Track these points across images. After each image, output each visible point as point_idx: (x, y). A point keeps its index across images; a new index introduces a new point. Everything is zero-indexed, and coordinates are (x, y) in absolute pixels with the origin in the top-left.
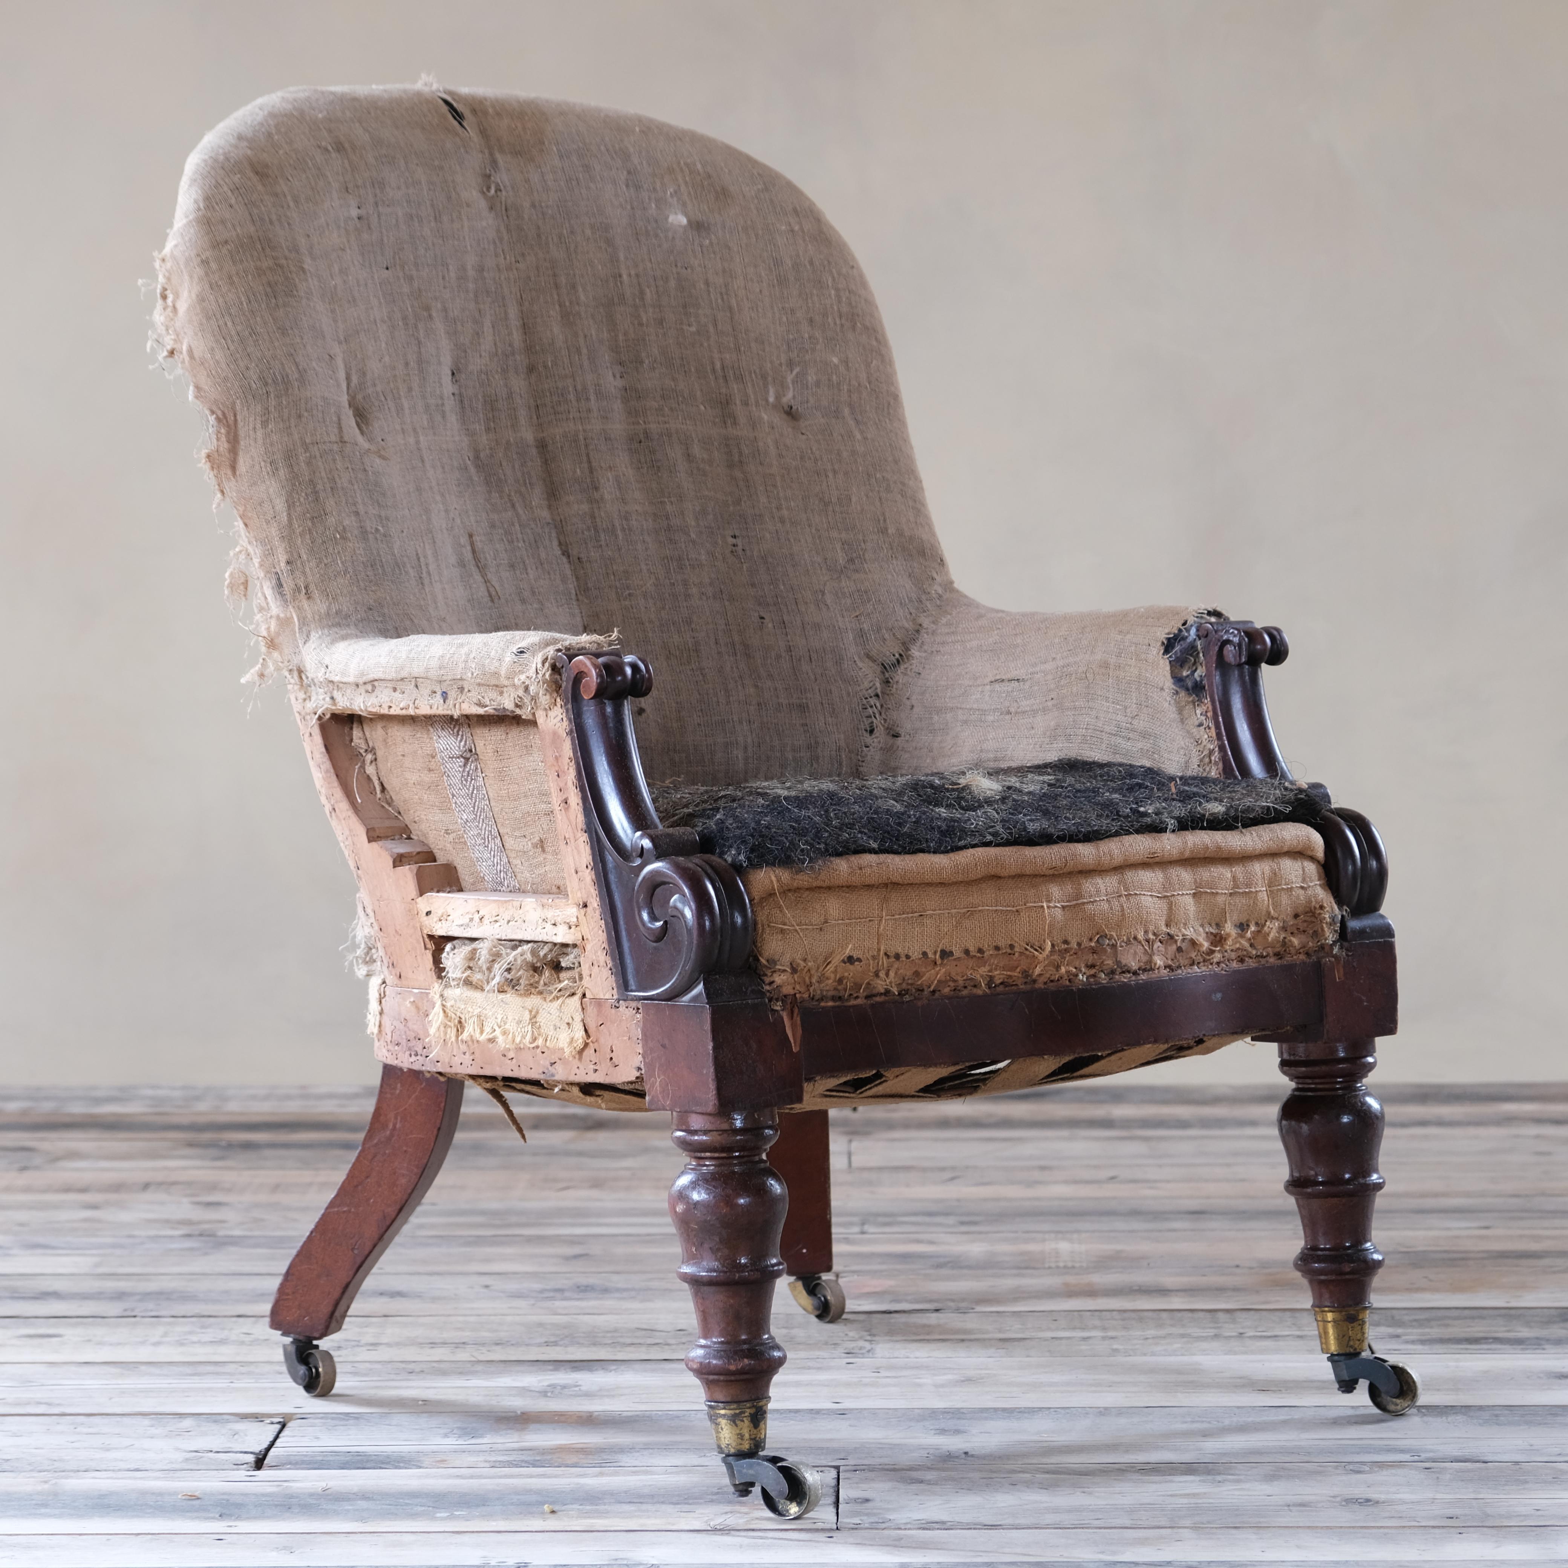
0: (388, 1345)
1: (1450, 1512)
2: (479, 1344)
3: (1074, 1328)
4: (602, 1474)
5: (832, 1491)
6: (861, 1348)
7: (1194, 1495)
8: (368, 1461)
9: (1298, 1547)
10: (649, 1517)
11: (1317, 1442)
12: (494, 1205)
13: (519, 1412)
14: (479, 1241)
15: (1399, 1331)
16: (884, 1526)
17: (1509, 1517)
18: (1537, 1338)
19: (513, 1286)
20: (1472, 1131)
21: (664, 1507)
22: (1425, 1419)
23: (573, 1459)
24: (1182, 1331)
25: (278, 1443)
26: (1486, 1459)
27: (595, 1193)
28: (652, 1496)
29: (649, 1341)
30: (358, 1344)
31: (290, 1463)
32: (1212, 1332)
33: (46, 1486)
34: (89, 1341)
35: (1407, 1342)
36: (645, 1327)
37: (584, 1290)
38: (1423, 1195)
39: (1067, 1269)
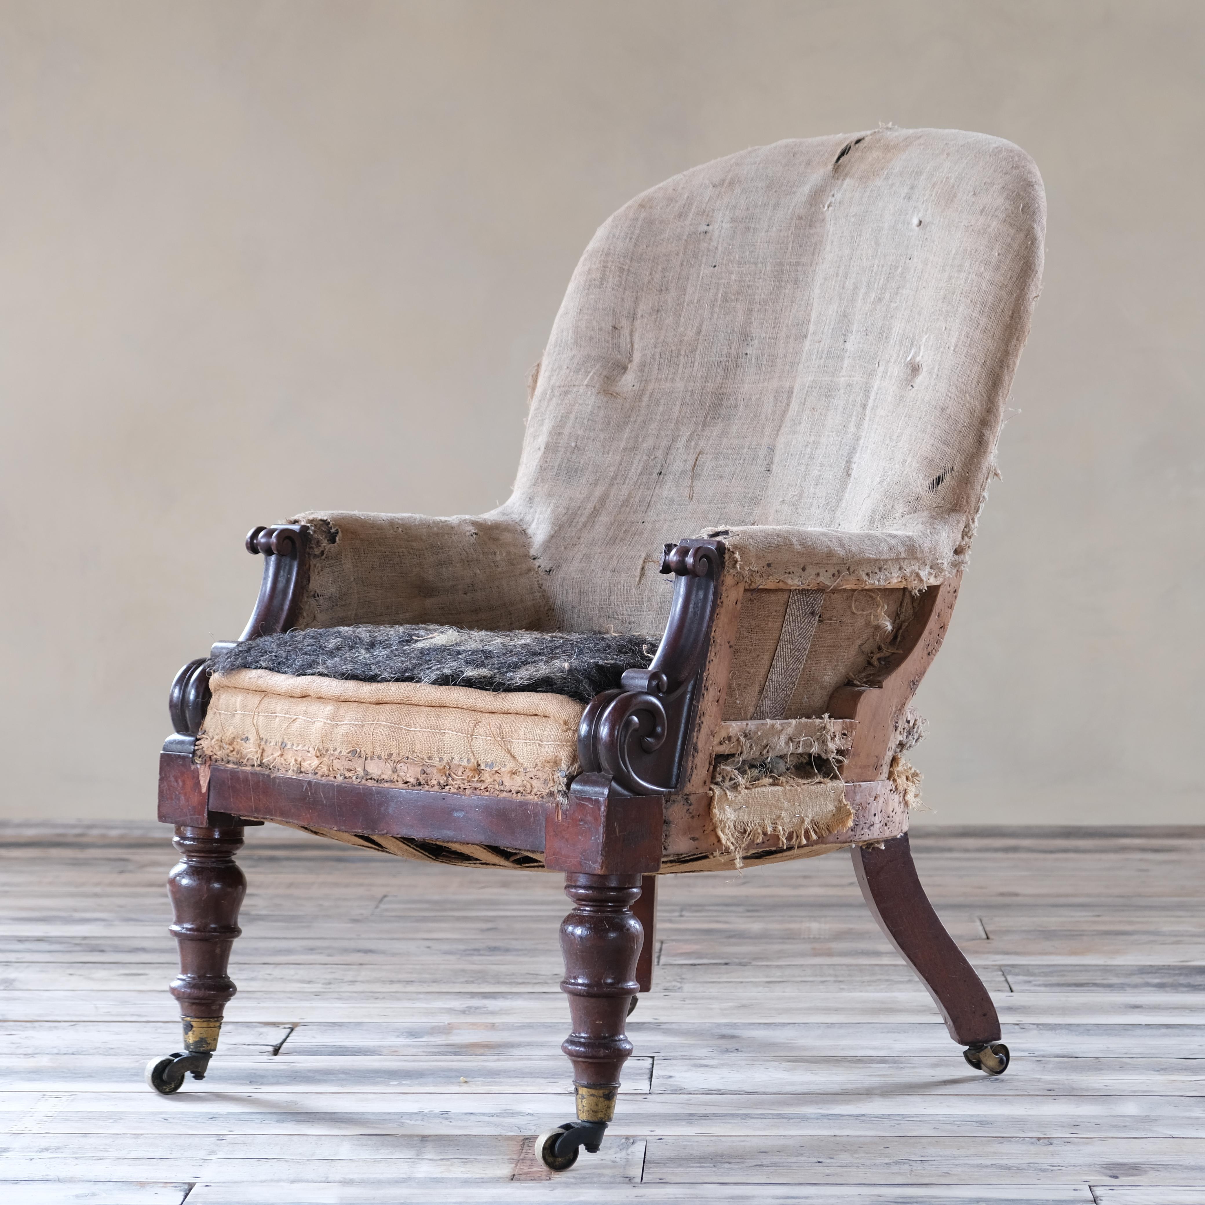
0: (362, 982)
1: (1049, 1087)
2: (422, 982)
3: (816, 976)
4: (499, 1060)
5: (648, 1071)
6: (674, 986)
7: (884, 1075)
8: (346, 1051)
9: (948, 1106)
10: (528, 1086)
12: (437, 897)
13: (446, 1023)
14: (424, 919)
15: (1031, 978)
16: (680, 1092)
17: (1087, 1090)
18: (1122, 984)
19: (446, 947)
20: (1097, 856)
21: (538, 1080)
22: (1041, 1032)
23: (481, 1051)
24: (887, 978)
25: (289, 1040)
26: (1077, 1056)
27: (503, 890)
28: (531, 1074)
29: (534, 981)
30: (342, 981)
31: (296, 1052)
32: (907, 978)
33: (137, 1064)
34: (165, 978)
35: (1035, 985)
36: (532, 972)
37: (493, 950)
38: (1058, 896)
39: (815, 940)
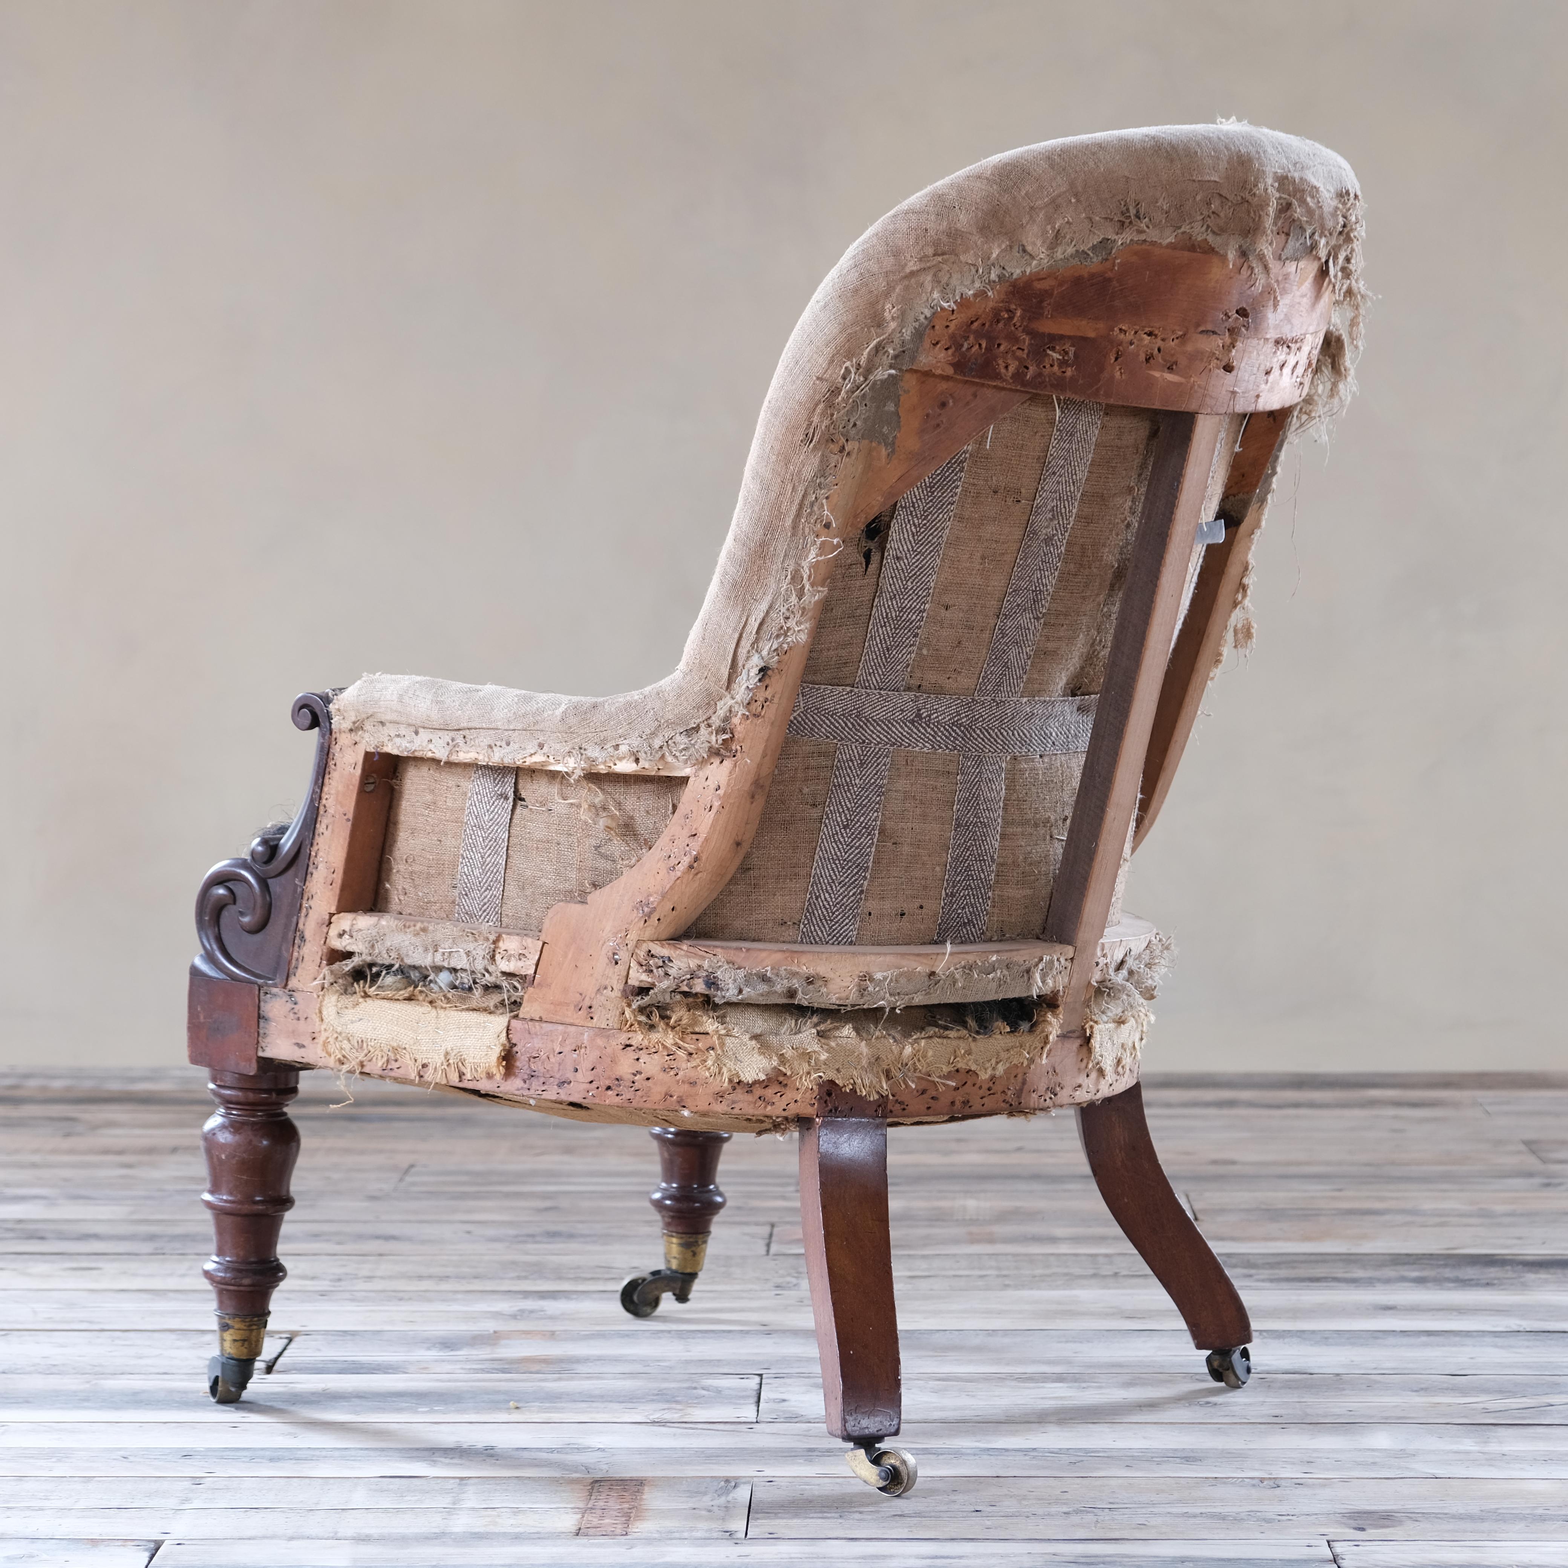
0: (382, 1278)
1: (1277, 1412)
2: (460, 1277)
3: (973, 1269)
4: (560, 1379)
5: (755, 1393)
6: (788, 1283)
7: (1061, 1398)
8: (362, 1368)
9: (1144, 1438)
10: (598, 1412)
11: (1170, 1358)
12: (479, 1167)
13: (492, 1331)
14: (464, 1196)
15: (1253, 1271)
16: (797, 1420)
17: (1325, 1416)
18: (1370, 1278)
19: (490, 1232)
20: (1338, 1112)
21: (611, 1405)
22: (1265, 1340)
23: (537, 1367)
24: (1066, 1271)
25: (286, 1353)
26: (1312, 1371)
27: (566, 1158)
28: (602, 1396)
29: (607, 1276)
30: (356, 1277)
31: (295, 1369)
32: (1091, 1272)
33: (88, 1386)
34: (125, 1273)
35: (1258, 1280)
36: (604, 1265)
37: (553, 1235)
38: (1289, 1164)
39: (973, 1222)
